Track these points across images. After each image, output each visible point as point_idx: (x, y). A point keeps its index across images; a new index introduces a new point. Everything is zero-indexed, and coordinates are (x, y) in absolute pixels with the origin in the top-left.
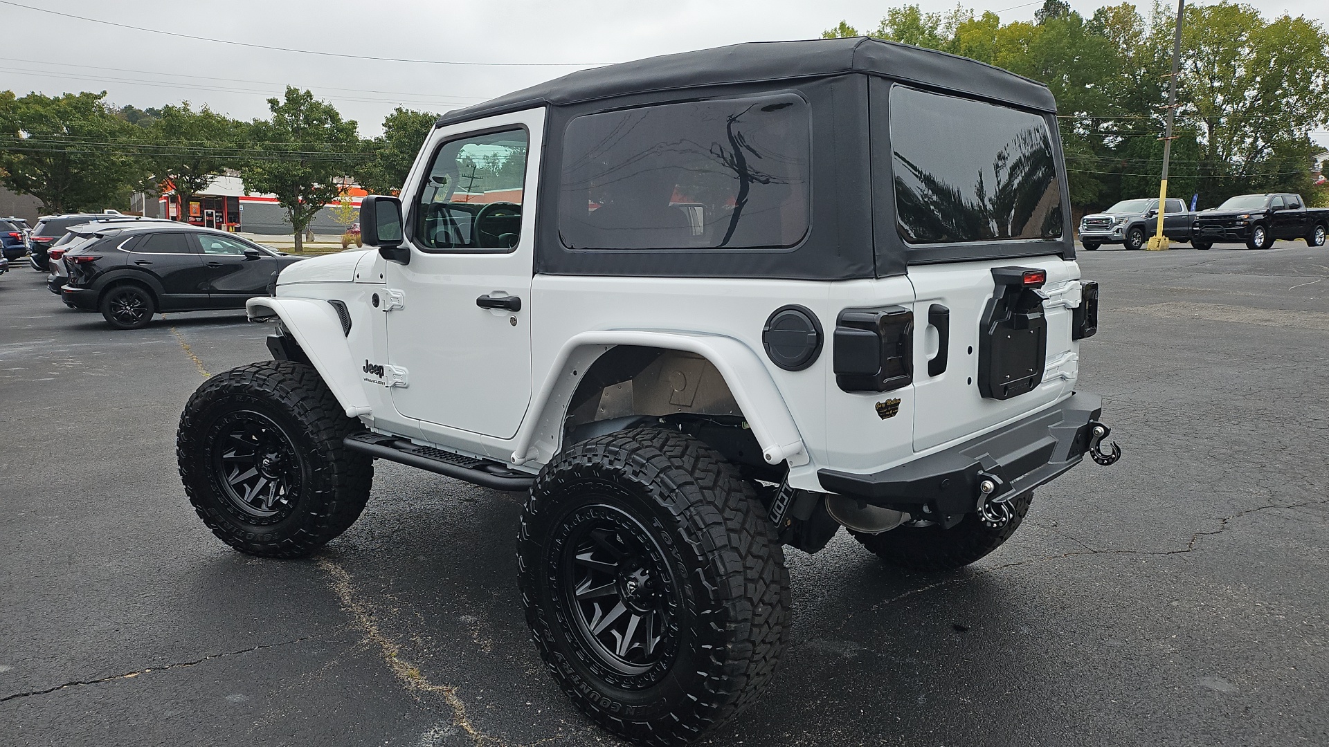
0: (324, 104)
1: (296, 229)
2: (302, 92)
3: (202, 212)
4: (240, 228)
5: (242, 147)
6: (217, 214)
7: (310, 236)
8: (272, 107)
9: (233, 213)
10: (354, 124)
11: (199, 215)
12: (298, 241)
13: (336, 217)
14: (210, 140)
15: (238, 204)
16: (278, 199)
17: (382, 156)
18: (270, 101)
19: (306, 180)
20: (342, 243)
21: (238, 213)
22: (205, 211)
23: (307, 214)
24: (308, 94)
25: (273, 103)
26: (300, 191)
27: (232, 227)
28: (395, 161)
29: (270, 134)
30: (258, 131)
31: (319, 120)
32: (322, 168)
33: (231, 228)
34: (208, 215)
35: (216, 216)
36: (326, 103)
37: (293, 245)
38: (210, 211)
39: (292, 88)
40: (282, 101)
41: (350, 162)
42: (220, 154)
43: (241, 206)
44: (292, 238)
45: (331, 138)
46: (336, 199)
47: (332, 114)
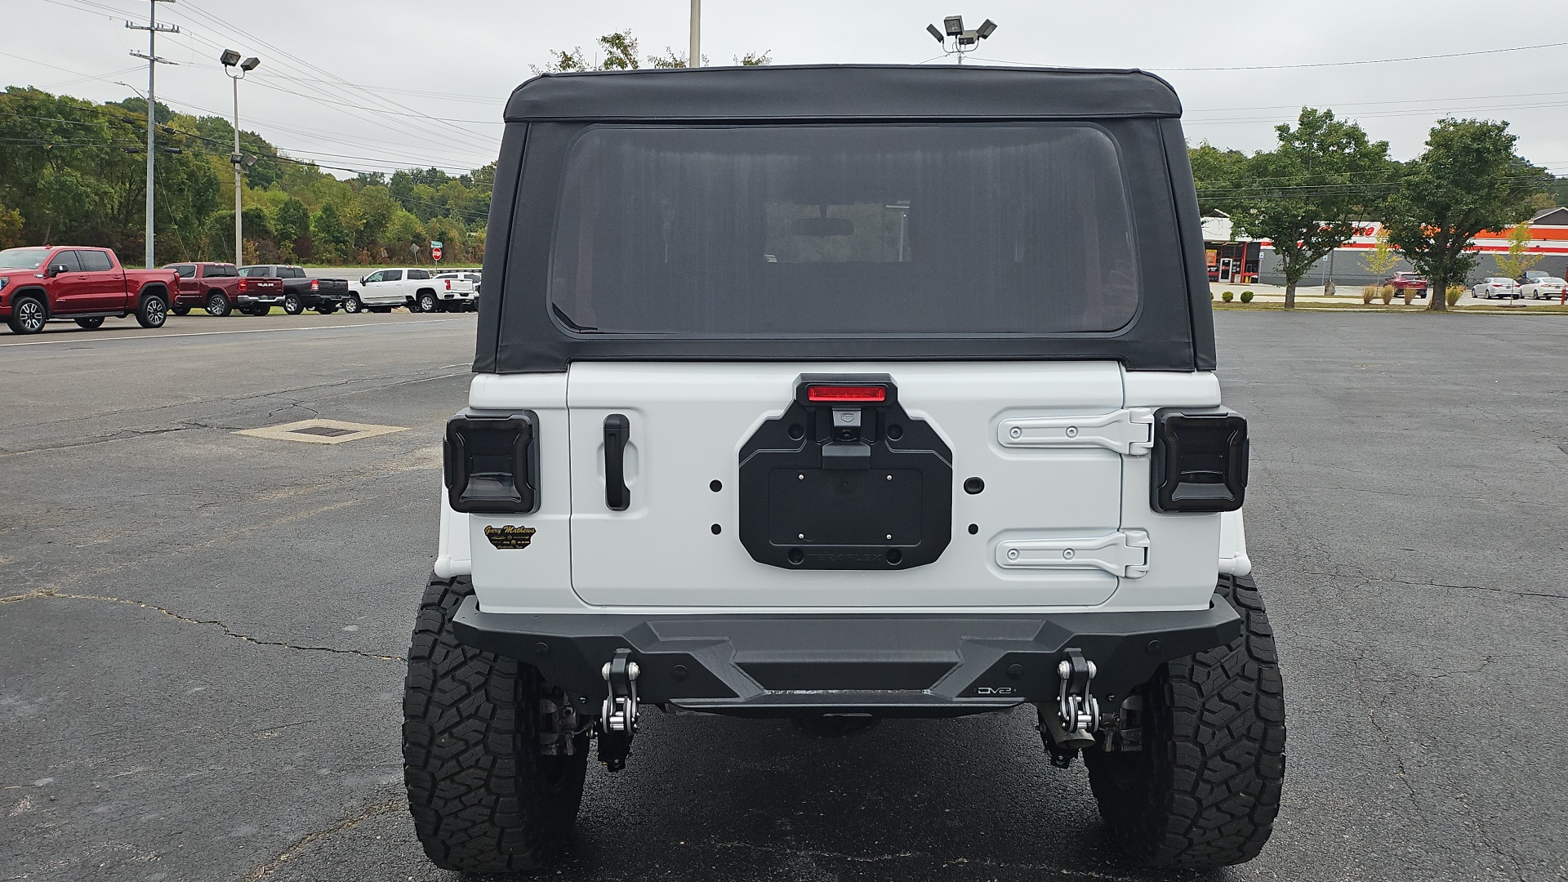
0: (1348, 124)
1: (1289, 280)
2: (1321, 112)
3: (1218, 261)
4: (1257, 279)
5: (1238, 186)
6: (1234, 263)
7: (1330, 288)
8: (1280, 135)
9: (1252, 262)
10: (1384, 146)
11: (1214, 264)
12: (1290, 295)
13: (1368, 264)
14: (1203, 180)
15: (1259, 251)
16: (1272, 244)
17: (1409, 183)
18: (1279, 128)
19: (1309, 221)
20: (1364, 297)
21: (1258, 262)
22: (1222, 260)
23: (1306, 262)
24: (1329, 115)
25: (1283, 130)
26: (1301, 234)
27: (1249, 277)
28: (1427, 190)
29: (1271, 168)
30: (1261, 165)
31: (1339, 144)
32: (1334, 204)
33: (1247, 278)
34: (1224, 263)
35: (1234, 266)
36: (1350, 123)
37: (1283, 300)
38: (1226, 260)
39: (1309, 109)
40: (1295, 127)
41: (1370, 195)
42: (1213, 196)
43: (1261, 254)
44: (1283, 290)
45: (1352, 165)
46: (1346, 242)
47: (1355, 135)
